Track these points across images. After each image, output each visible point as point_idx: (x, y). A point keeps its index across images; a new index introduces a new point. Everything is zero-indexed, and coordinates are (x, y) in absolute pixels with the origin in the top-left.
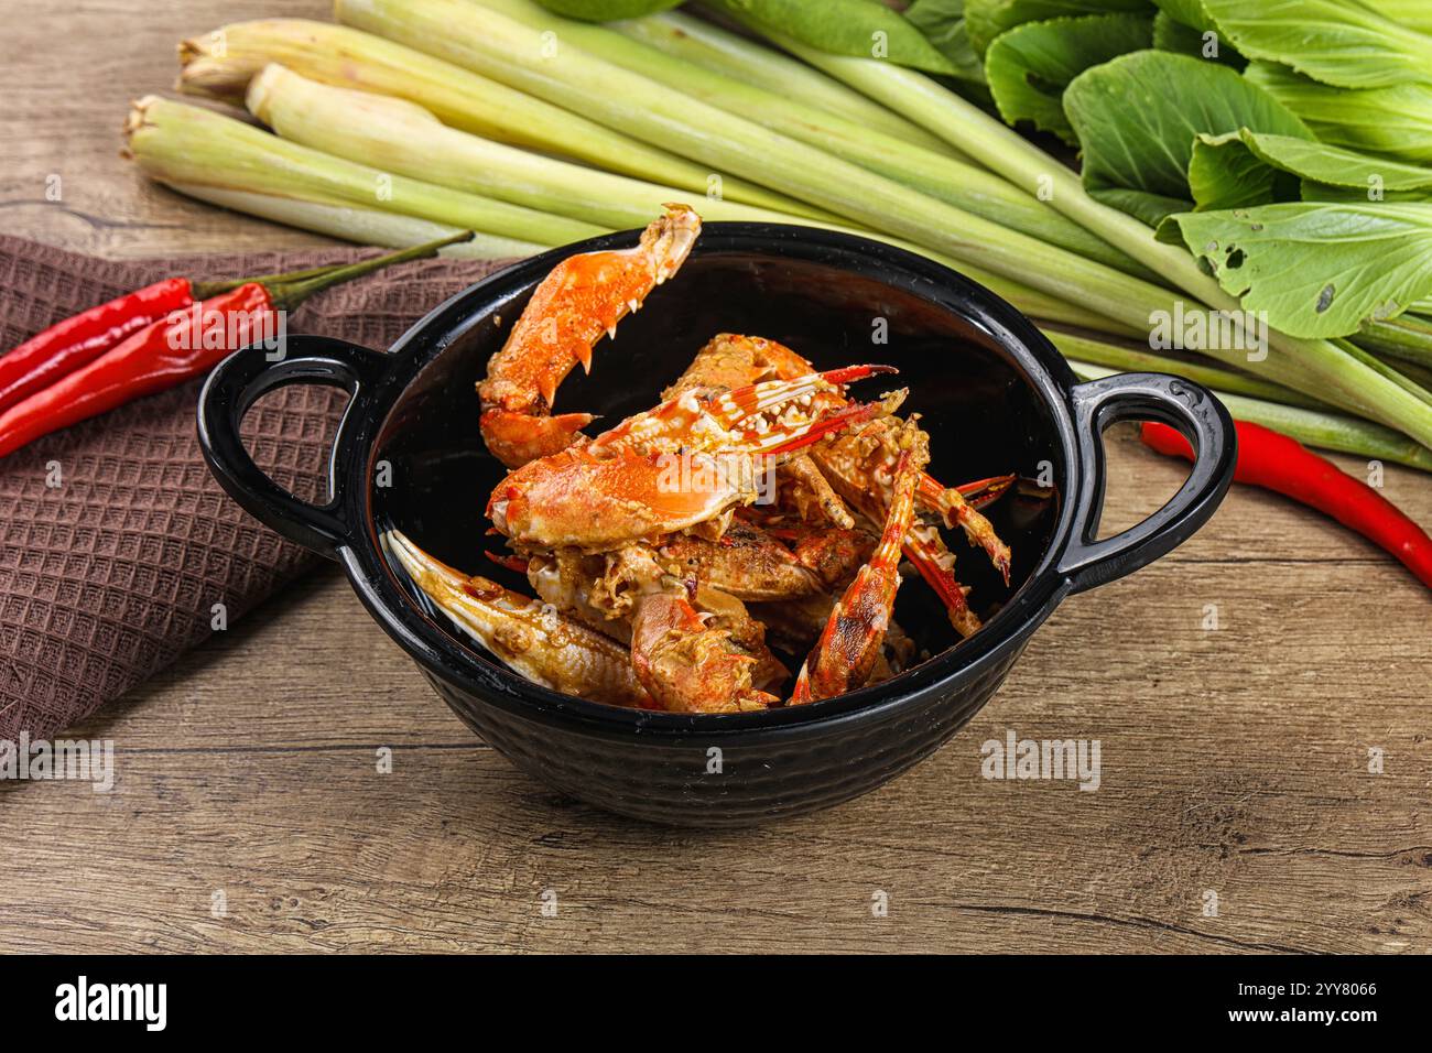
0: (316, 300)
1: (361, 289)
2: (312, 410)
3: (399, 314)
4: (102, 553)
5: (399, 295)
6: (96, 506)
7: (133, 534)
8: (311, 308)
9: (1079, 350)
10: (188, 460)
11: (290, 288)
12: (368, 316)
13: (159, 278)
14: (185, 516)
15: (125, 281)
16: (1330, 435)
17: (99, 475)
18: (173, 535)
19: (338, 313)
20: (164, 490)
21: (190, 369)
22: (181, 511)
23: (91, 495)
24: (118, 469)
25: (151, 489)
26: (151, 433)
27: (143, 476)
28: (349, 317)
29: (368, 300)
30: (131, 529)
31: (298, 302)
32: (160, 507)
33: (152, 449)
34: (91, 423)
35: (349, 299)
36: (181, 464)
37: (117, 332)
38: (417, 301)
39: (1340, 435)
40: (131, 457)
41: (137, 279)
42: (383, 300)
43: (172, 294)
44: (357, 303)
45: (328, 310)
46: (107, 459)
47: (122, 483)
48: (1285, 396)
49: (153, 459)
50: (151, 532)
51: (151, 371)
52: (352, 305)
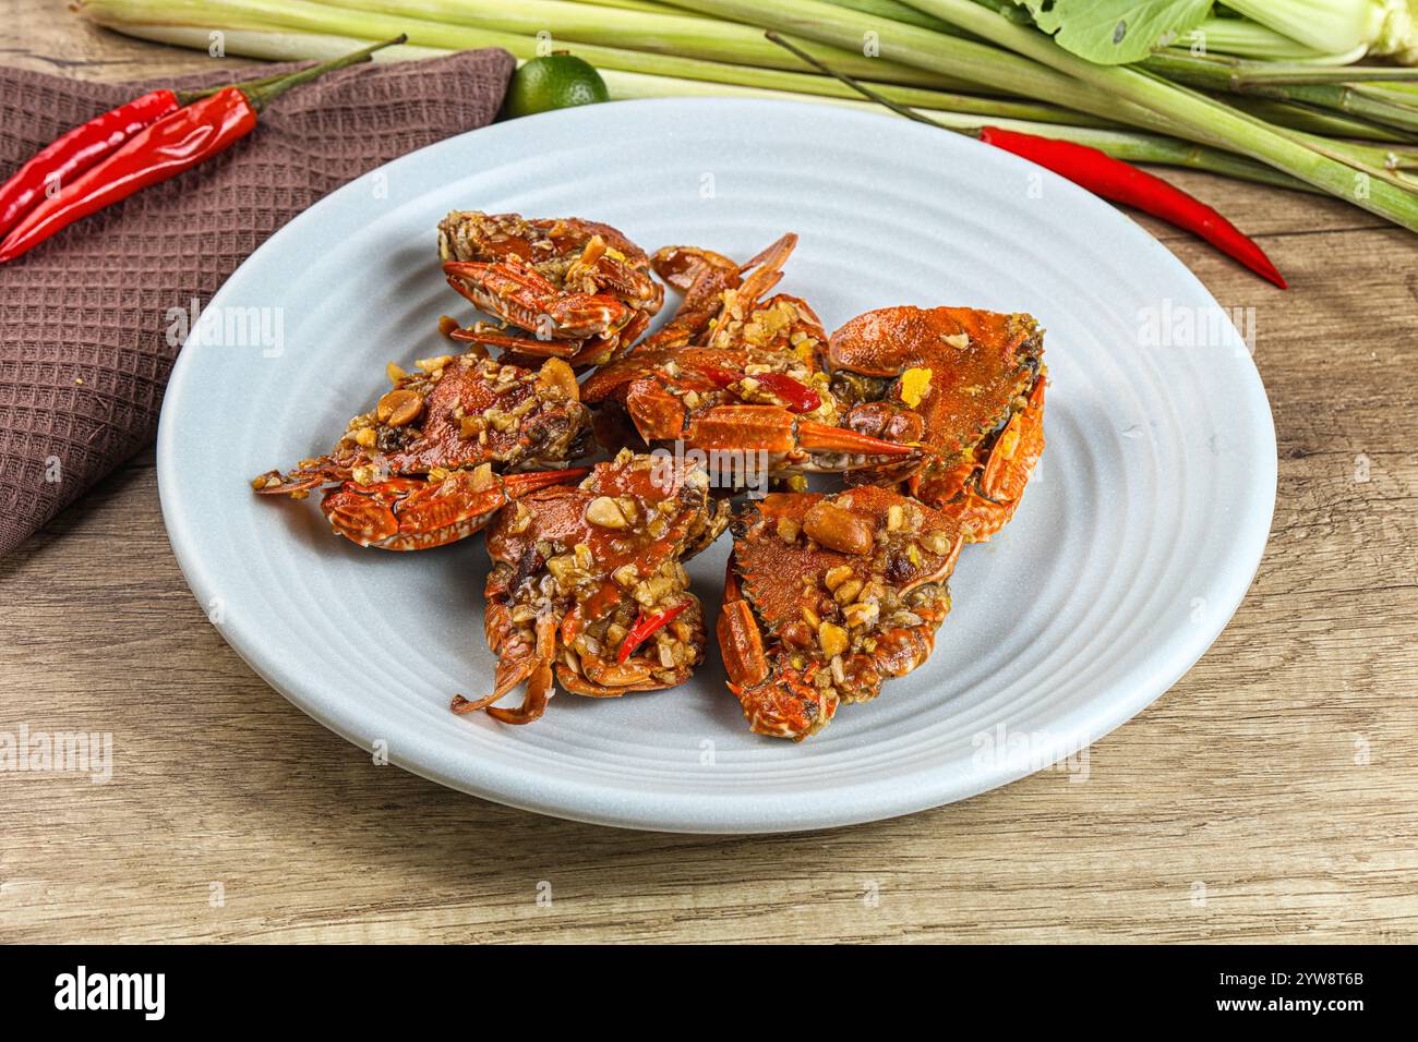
0: (277, 102)
1: (313, 90)
2: (299, 184)
3: (351, 106)
4: (148, 307)
5: (349, 91)
6: (132, 273)
7: (170, 291)
8: (276, 108)
9: (908, 98)
10: (198, 232)
11: (261, 91)
12: (325, 110)
13: (141, 94)
14: (209, 274)
15: (114, 98)
16: (1125, 148)
17: (127, 248)
18: (204, 289)
19: (298, 110)
20: (185, 257)
21: (190, 159)
22: (205, 270)
23: (126, 265)
24: (141, 244)
25: (174, 257)
26: (163, 214)
27: (165, 247)
28: (308, 112)
29: (323, 97)
30: (167, 286)
31: (269, 101)
32: (187, 269)
33: (166, 226)
34: (109, 210)
35: (306, 99)
36: (194, 236)
37: (118, 136)
38: (366, 94)
39: (1133, 146)
40: (151, 233)
41: (123, 96)
42: (336, 97)
43: (160, 101)
44: (314, 100)
45: (290, 109)
46: (131, 237)
47: (148, 254)
48: (1082, 119)
49: (171, 232)
50: (185, 288)
51: (157, 163)
52: (310, 103)
